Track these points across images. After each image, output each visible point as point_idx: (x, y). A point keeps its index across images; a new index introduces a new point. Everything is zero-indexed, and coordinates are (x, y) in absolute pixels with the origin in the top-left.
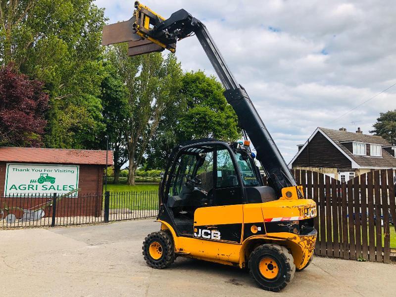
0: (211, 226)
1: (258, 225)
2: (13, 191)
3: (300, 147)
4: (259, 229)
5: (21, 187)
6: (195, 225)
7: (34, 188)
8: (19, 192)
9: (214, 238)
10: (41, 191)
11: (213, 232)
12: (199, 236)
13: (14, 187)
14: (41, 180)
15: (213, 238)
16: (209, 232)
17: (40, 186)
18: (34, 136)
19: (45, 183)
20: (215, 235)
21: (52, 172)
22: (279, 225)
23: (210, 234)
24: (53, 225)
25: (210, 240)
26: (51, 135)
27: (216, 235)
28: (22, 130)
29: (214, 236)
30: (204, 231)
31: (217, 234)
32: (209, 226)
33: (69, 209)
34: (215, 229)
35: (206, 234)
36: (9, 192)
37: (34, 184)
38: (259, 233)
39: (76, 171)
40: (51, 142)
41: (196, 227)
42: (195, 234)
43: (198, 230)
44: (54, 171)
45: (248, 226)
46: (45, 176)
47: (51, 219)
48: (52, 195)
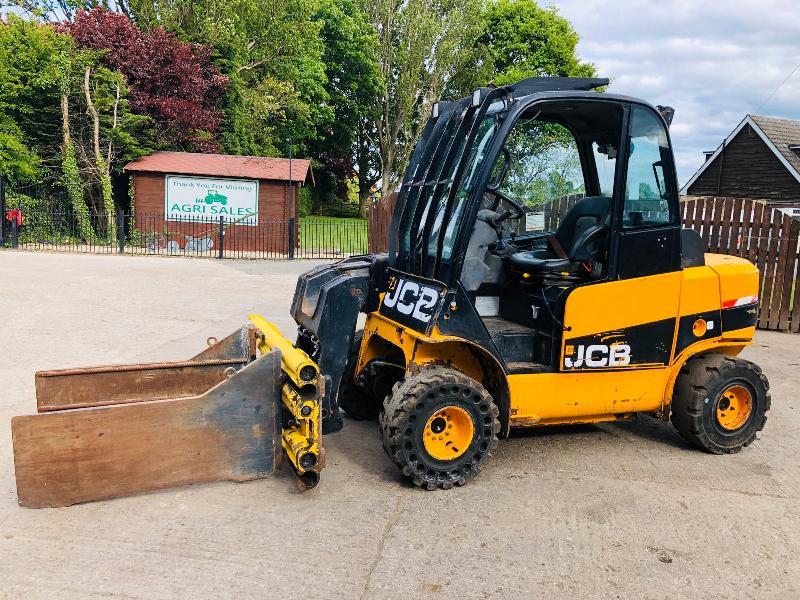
0: (610, 333)
1: (707, 316)
2: (176, 211)
3: (708, 157)
4: (710, 325)
5: (185, 208)
6: (567, 335)
7: (201, 209)
8: (183, 214)
9: (616, 364)
10: (209, 214)
11: (615, 347)
12: (578, 363)
13: (175, 207)
14: (209, 200)
15: (613, 363)
16: (604, 349)
17: (208, 207)
18: (205, 136)
19: (214, 204)
20: (618, 355)
21: (222, 188)
22: (749, 312)
23: (607, 355)
24: (221, 257)
25: (607, 369)
26: (233, 131)
27: (621, 353)
28: (185, 126)
29: (617, 359)
30: (592, 348)
31: (623, 351)
32: (603, 335)
33: (249, 241)
34: (619, 339)
35: (597, 356)
36: (171, 213)
37: (201, 205)
38: (709, 335)
39: (254, 187)
40: (233, 144)
41: (568, 342)
42: (568, 362)
43: (576, 349)
44: (224, 187)
45: (688, 322)
46: (213, 194)
47: (218, 252)
48: (219, 219)
